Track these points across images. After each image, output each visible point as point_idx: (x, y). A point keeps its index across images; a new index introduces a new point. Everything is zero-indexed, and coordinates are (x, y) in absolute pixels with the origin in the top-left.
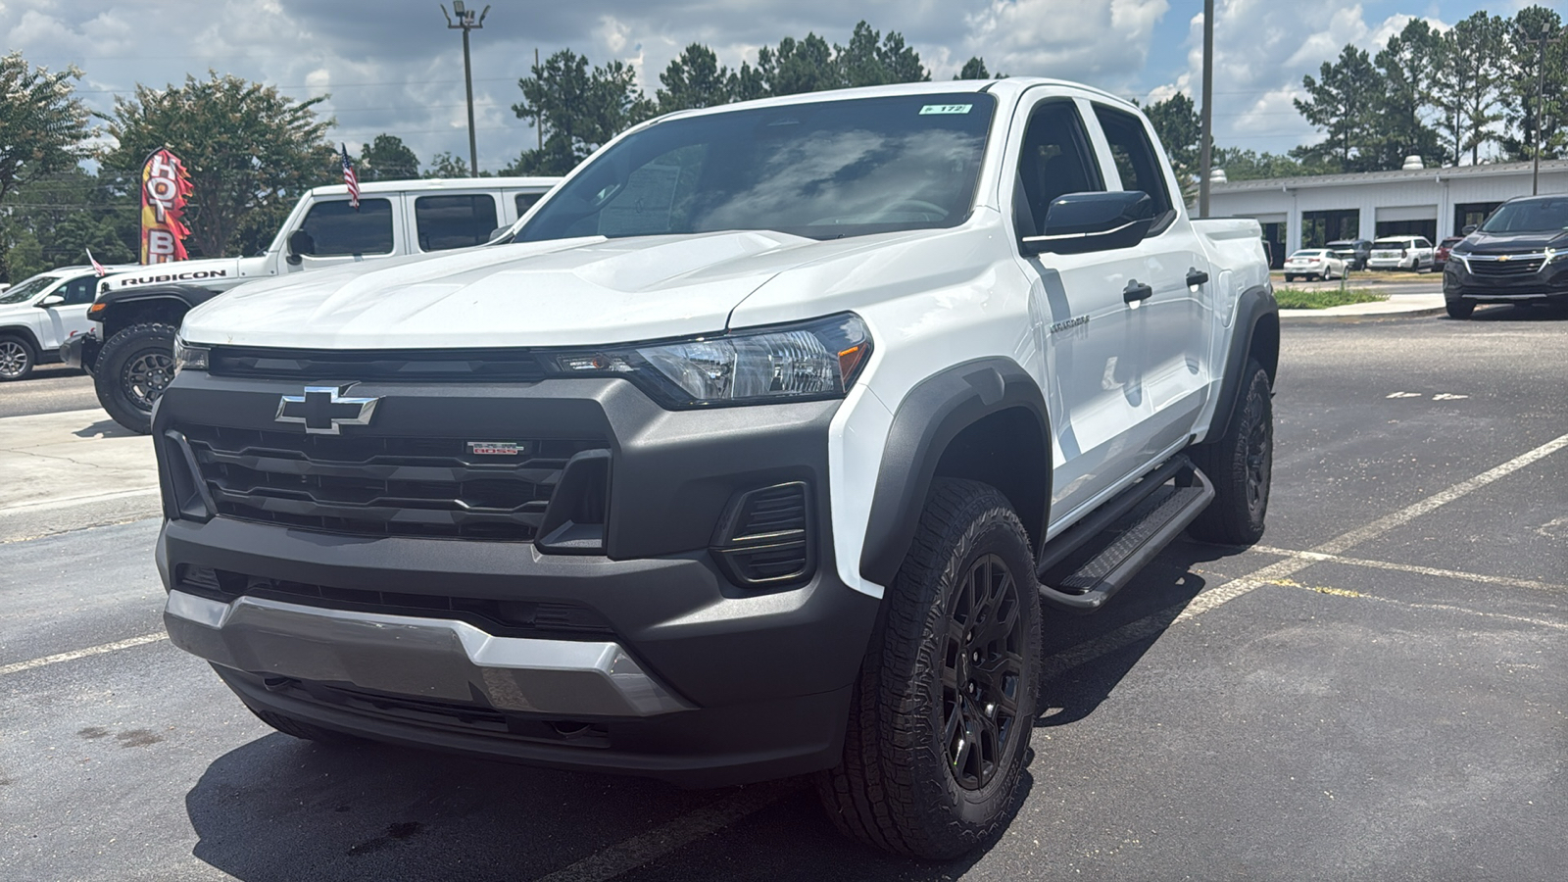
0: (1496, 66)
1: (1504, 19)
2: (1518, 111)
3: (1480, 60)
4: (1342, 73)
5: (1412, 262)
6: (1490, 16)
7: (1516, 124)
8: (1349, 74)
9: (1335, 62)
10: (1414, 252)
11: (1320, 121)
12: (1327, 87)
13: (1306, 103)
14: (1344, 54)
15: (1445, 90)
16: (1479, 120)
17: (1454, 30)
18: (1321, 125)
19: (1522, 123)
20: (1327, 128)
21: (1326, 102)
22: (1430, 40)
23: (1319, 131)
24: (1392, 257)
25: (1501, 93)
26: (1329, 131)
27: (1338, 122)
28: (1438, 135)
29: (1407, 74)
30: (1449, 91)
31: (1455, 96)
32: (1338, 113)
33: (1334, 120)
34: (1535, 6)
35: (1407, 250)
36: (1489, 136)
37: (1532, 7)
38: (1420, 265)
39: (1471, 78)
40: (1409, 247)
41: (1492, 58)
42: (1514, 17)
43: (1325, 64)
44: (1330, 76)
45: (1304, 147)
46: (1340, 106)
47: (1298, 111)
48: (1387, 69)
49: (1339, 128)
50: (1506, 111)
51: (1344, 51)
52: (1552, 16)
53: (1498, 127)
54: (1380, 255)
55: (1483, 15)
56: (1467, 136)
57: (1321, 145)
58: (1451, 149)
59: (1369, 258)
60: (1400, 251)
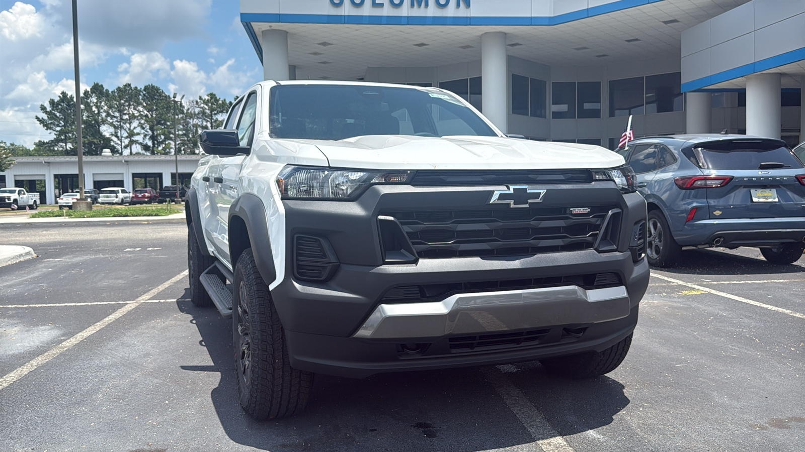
0: (136, 110)
1: (139, 88)
2: (148, 132)
3: (129, 105)
4: (61, 105)
5: (121, 200)
6: (133, 86)
7: (148, 137)
8: (65, 106)
9: (57, 99)
10: (121, 195)
11: (50, 128)
12: (53, 112)
13: (43, 118)
14: (61, 96)
15: (114, 119)
16: (131, 134)
17: (116, 91)
18: (51, 131)
19: (150, 137)
20: (55, 132)
21: (54, 119)
22: (105, 94)
23: (50, 133)
24: (111, 197)
25: (140, 123)
26: (55, 134)
27: (61, 130)
28: (112, 140)
29: (94, 109)
30: (115, 119)
31: (118, 122)
32: (61, 125)
33: (58, 129)
34: (152, 85)
35: (118, 194)
36: (136, 142)
37: (150, 85)
38: (124, 202)
39: (125, 114)
40: (119, 193)
41: (134, 106)
42: (143, 88)
43: (51, 100)
44: (55, 106)
45: (42, 141)
46: (61, 122)
47: (38, 122)
48: (85, 106)
49: (61, 133)
50: (143, 131)
51: (61, 94)
52: (160, 90)
53: (139, 138)
54: (104, 197)
55: (129, 85)
56: (127, 141)
57: (52, 141)
58: (119, 147)
59: (99, 198)
60: (115, 195)
